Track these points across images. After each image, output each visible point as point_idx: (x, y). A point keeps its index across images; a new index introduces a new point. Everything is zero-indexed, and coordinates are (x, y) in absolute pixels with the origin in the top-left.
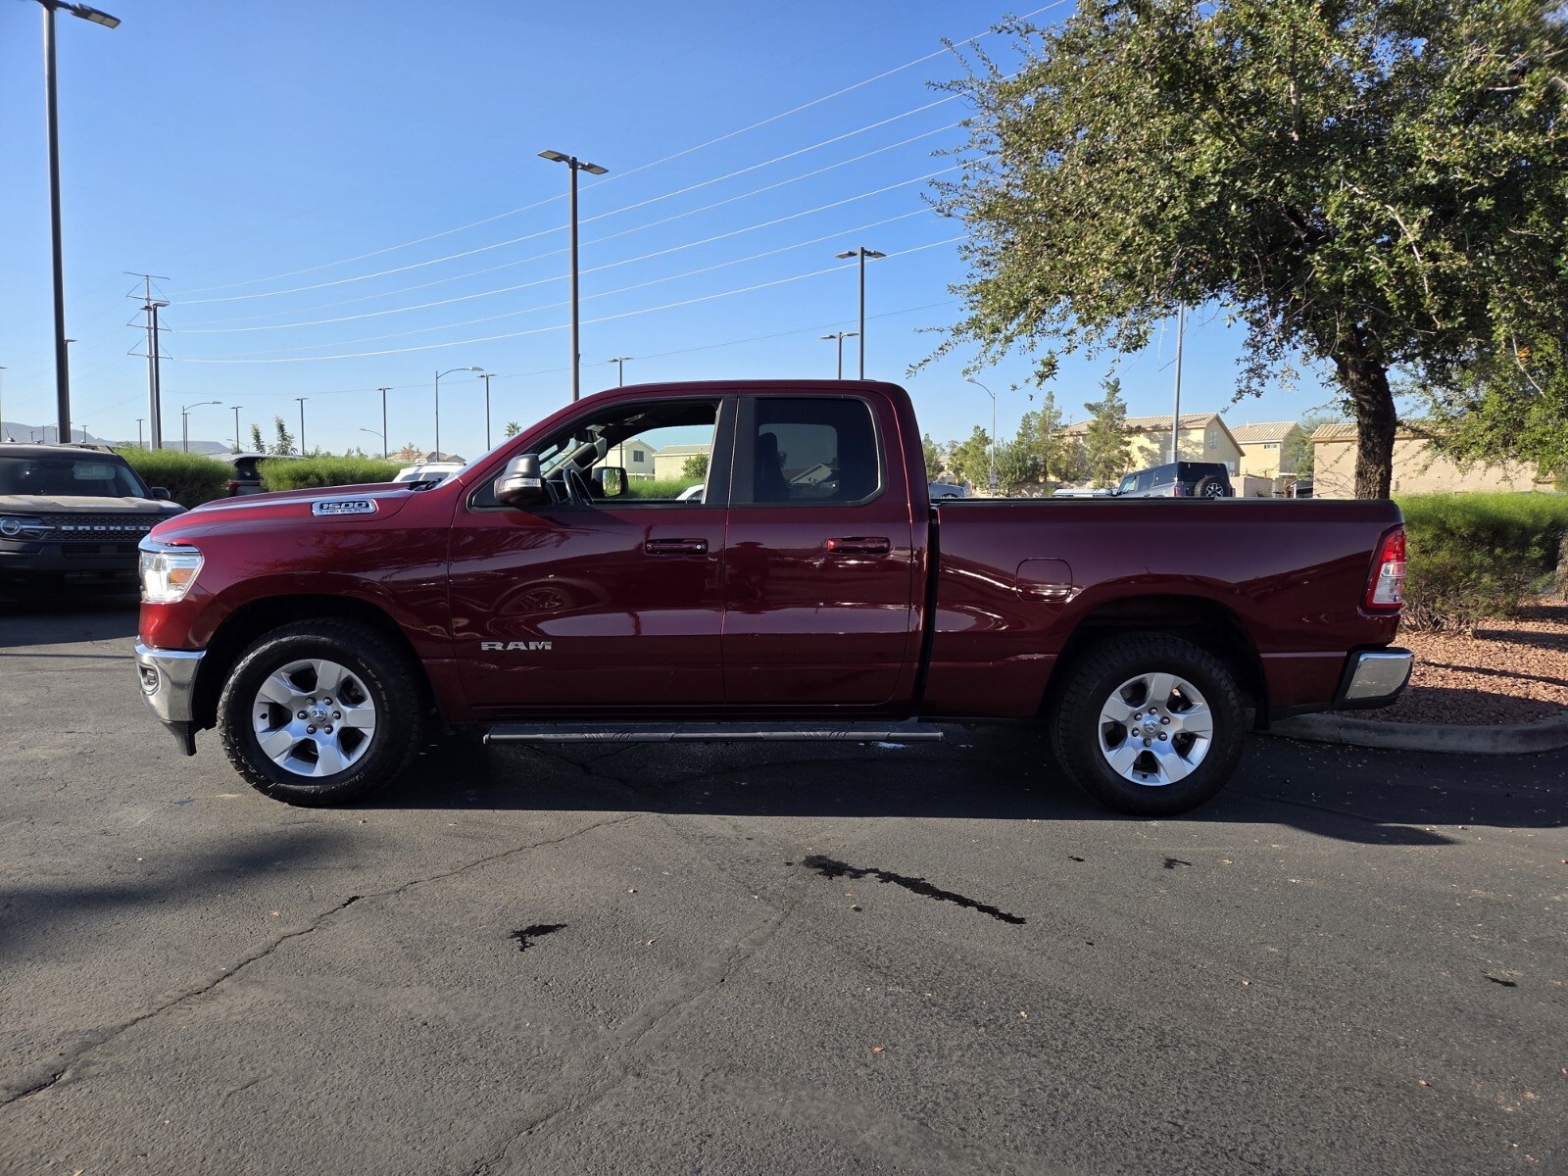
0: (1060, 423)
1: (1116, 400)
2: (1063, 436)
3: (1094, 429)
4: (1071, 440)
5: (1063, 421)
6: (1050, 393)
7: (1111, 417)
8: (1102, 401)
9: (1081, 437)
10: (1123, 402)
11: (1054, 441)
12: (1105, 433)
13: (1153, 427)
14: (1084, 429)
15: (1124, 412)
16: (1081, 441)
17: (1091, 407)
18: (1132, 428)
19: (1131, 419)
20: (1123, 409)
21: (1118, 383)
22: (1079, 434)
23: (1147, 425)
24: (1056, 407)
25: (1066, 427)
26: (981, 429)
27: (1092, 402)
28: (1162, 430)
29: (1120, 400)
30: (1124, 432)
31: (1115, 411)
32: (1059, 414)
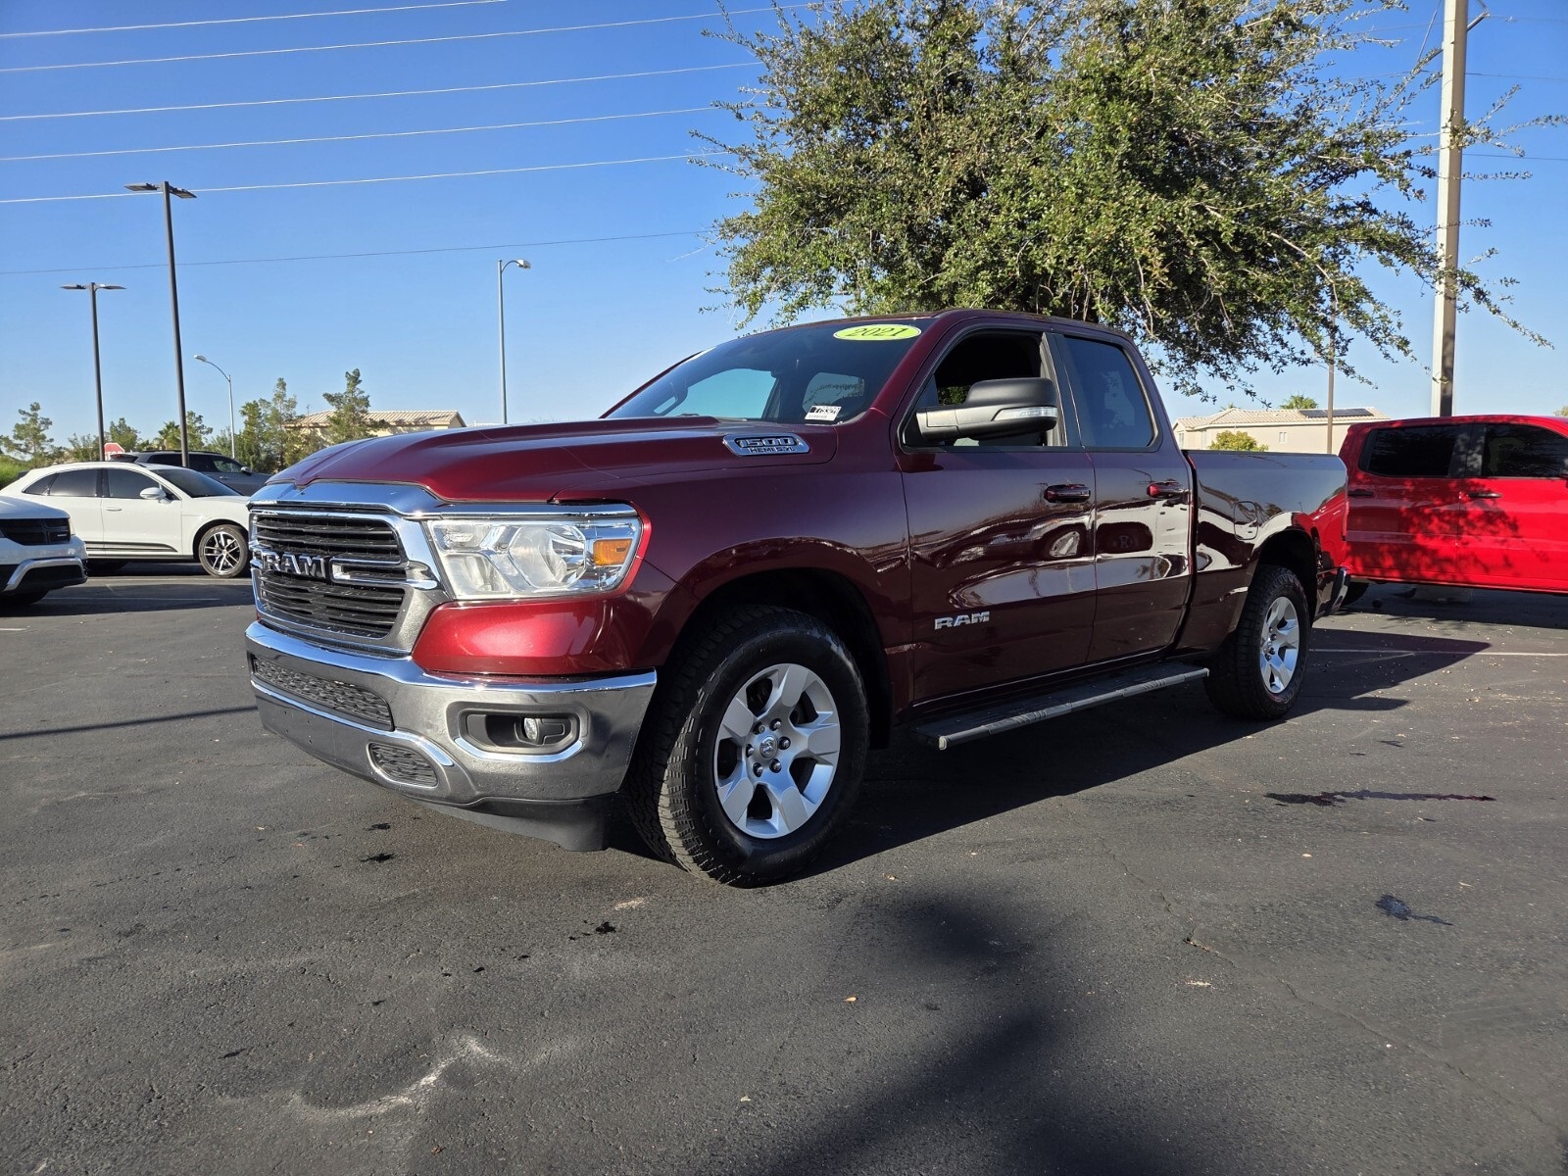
0: (295, 413)
1: (357, 392)
2: (300, 427)
3: (336, 421)
4: (306, 432)
5: (298, 411)
6: (281, 379)
7: (352, 409)
8: (342, 392)
9: (318, 429)
10: (365, 395)
11: (289, 432)
12: (348, 426)
13: (396, 422)
14: (322, 420)
15: (367, 405)
16: (319, 434)
17: (330, 398)
18: (375, 423)
19: (375, 413)
20: (365, 402)
21: (359, 375)
22: (316, 425)
23: (391, 420)
24: (289, 396)
25: (302, 417)
26: (197, 416)
27: (332, 392)
28: (406, 426)
29: (362, 392)
30: (368, 426)
31: (358, 404)
32: (292, 404)
